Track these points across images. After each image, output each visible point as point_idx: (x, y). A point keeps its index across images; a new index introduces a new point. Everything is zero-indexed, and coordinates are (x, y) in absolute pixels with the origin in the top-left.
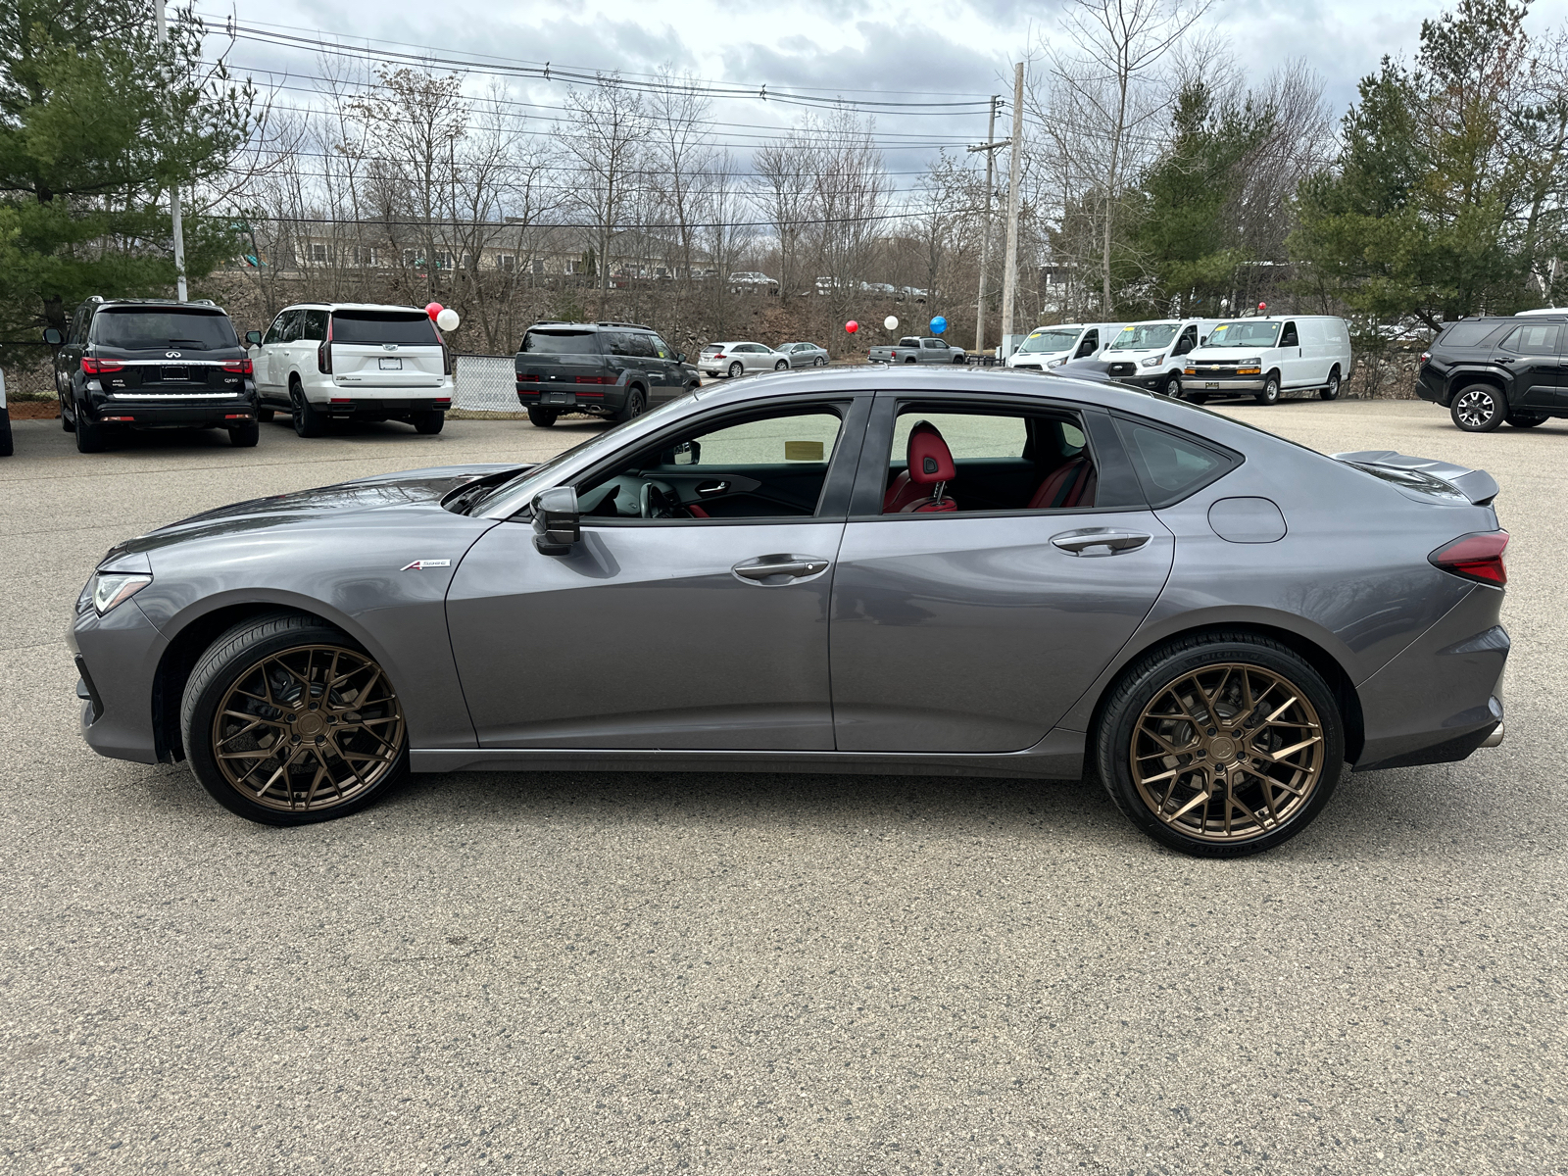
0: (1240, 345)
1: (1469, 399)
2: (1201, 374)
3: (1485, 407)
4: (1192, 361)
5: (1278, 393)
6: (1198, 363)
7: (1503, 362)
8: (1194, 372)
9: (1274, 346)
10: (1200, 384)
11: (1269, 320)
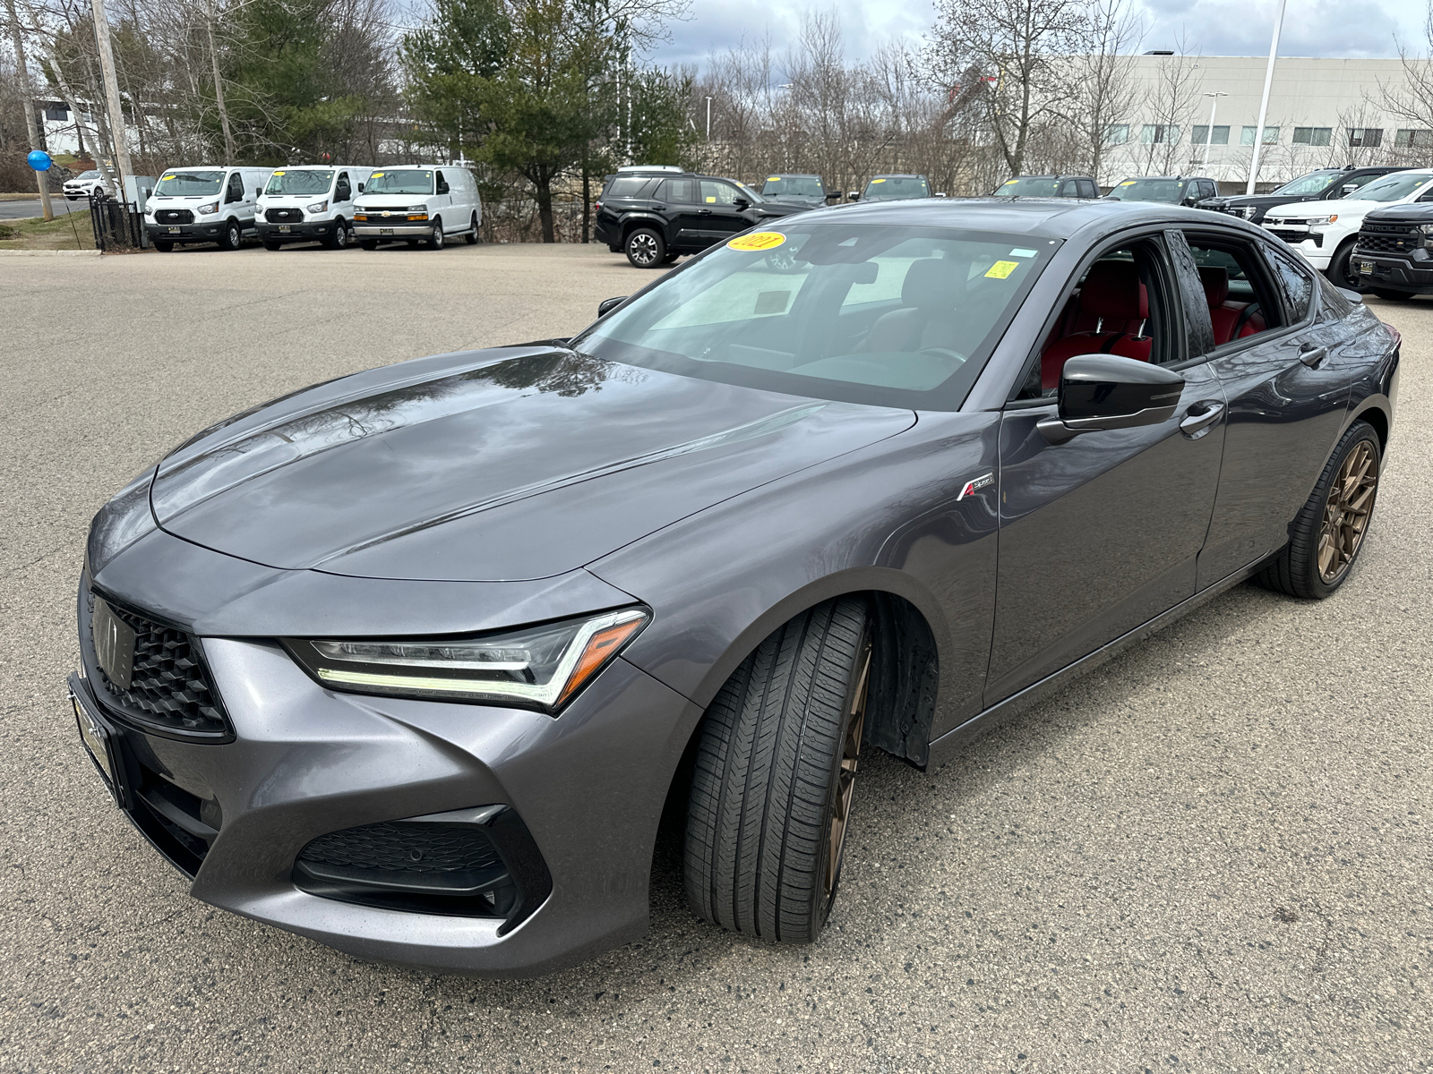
0: (402, 193)
1: (637, 241)
2: (372, 220)
3: (650, 247)
4: (360, 207)
5: (443, 238)
6: (368, 209)
7: (658, 210)
8: (365, 219)
9: (432, 194)
10: (374, 230)
11: (420, 169)
